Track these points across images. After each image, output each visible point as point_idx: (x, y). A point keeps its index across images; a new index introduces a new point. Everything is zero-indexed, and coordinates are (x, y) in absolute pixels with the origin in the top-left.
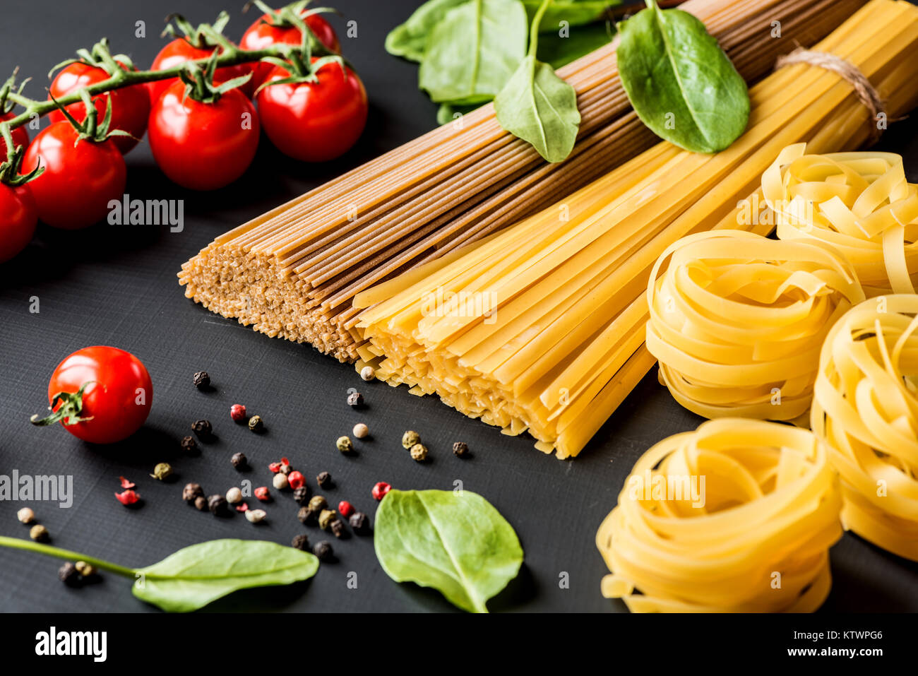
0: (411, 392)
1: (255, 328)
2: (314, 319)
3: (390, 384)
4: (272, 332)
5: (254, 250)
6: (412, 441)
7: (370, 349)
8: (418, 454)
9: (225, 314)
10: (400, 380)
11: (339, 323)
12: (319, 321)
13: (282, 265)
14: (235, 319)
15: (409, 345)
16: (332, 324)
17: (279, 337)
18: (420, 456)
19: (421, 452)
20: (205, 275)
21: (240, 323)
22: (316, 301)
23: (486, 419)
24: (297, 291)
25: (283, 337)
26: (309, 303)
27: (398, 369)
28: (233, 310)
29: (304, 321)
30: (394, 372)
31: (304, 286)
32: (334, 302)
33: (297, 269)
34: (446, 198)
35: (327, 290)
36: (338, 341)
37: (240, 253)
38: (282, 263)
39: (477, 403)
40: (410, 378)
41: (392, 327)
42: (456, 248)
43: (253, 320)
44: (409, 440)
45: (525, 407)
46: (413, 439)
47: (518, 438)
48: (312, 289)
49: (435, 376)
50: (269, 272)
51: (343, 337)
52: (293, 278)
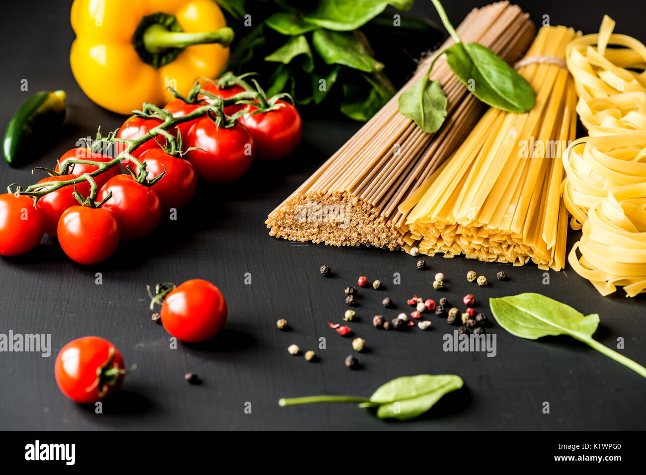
0: (445, 256)
1: (327, 243)
2: (375, 226)
3: (429, 255)
4: (339, 243)
5: (330, 191)
6: (474, 276)
7: (412, 237)
8: (483, 281)
9: (302, 240)
10: (437, 251)
11: (392, 225)
12: (379, 226)
13: (353, 196)
14: (310, 242)
15: (443, 227)
16: (388, 226)
17: (344, 245)
18: (485, 282)
19: (485, 280)
20: (287, 218)
21: (314, 243)
22: (377, 214)
23: (501, 260)
24: (363, 210)
25: (346, 245)
26: (371, 216)
27: (432, 246)
28: (308, 236)
29: (368, 229)
30: (431, 247)
31: (368, 206)
32: (387, 213)
33: (362, 196)
34: (409, 152)
35: (381, 207)
36: (392, 237)
37: (320, 195)
38: (353, 194)
39: (494, 252)
40: (443, 248)
41: (434, 217)
42: (426, 178)
43: (323, 239)
44: (473, 276)
45: (530, 245)
46: (475, 275)
47: (524, 267)
48: (372, 207)
49: (463, 242)
50: (342, 203)
51: (395, 233)
52: (361, 202)
